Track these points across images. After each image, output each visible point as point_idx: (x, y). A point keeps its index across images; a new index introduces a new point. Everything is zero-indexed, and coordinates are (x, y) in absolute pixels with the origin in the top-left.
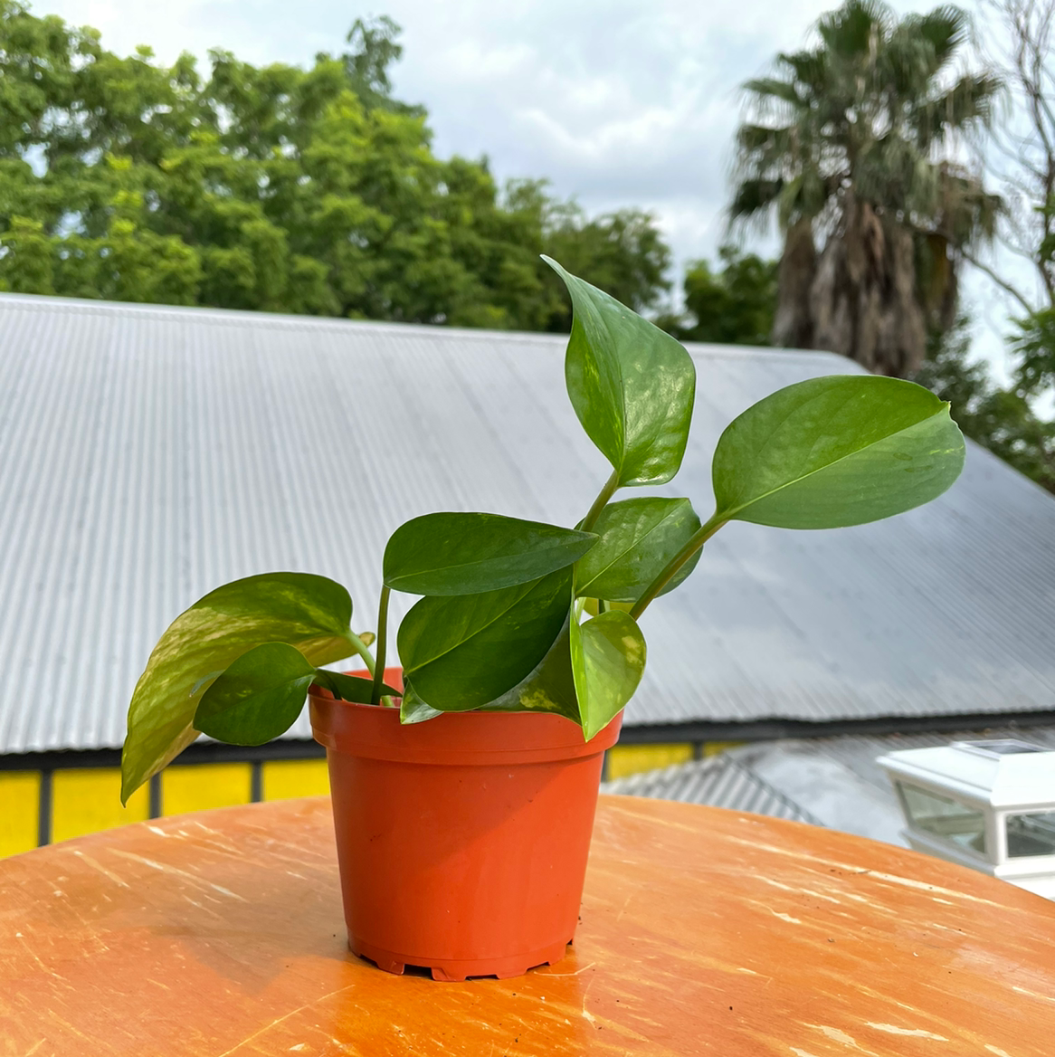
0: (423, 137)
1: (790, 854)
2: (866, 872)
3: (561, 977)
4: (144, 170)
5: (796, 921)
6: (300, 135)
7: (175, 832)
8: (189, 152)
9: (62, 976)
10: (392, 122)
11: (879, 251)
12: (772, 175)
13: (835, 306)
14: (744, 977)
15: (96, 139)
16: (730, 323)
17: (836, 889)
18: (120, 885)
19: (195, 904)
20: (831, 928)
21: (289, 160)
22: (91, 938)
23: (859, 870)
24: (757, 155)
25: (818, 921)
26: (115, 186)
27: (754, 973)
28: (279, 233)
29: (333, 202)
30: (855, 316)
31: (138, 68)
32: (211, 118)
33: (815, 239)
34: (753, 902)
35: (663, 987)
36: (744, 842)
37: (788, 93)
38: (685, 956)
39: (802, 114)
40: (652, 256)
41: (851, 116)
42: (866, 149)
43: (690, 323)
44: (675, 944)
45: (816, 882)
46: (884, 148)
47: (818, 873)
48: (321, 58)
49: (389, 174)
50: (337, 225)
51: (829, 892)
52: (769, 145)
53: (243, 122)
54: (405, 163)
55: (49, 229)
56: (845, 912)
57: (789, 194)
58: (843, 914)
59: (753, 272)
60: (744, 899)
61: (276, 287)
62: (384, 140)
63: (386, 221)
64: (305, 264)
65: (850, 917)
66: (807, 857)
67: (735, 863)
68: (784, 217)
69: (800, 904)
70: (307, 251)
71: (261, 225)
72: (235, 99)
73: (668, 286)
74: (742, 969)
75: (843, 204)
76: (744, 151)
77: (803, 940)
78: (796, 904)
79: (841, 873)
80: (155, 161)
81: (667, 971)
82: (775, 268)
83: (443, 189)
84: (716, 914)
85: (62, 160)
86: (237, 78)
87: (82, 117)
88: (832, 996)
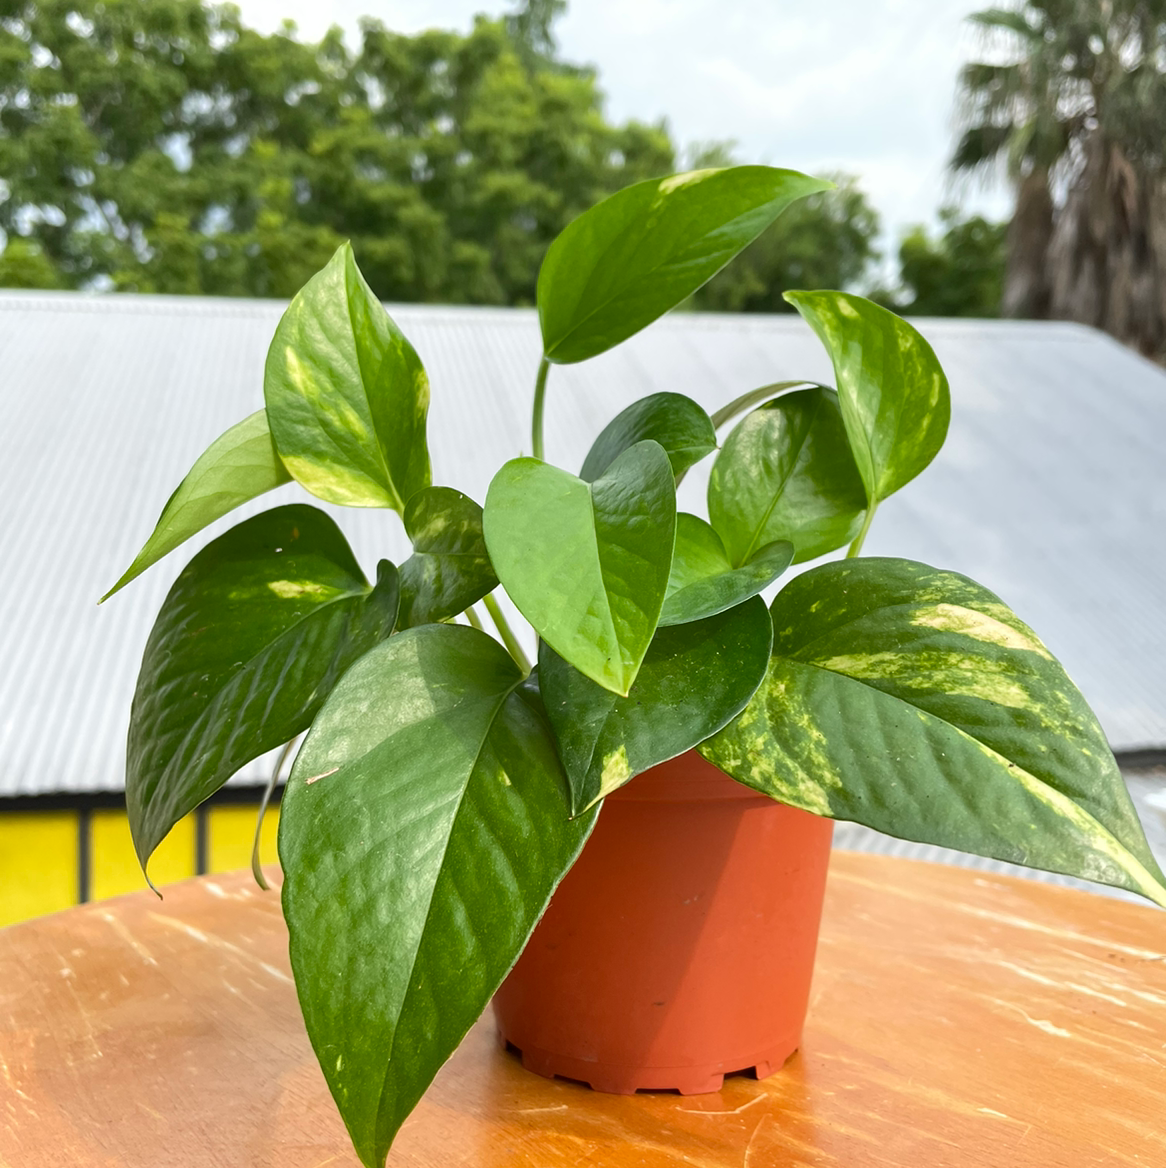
0: (593, 100)
1: (1047, 930)
2: (1161, 959)
3: (714, 1116)
4: (292, 157)
5: (1063, 1033)
6: (459, 106)
7: (236, 890)
8: (340, 133)
9: (28, 1095)
10: (560, 86)
11: (1131, 202)
12: (1000, 118)
13: (1076, 270)
14: (987, 1122)
15: (242, 124)
16: (951, 295)
17: (1118, 983)
18: (146, 963)
19: (233, 990)
20: (1114, 1044)
21: (447, 136)
22: (85, 1038)
23: (1150, 955)
24: (982, 98)
25: (1095, 1033)
26: (261, 175)
27: (1004, 1116)
28: (437, 219)
29: (497, 181)
30: (1103, 280)
31: (283, 44)
32: (362, 95)
33: (1053, 191)
34: (999, 1002)
35: (866, 1137)
36: (983, 913)
37: (1017, 23)
38: (899, 1087)
39: (1035, 48)
40: (860, 224)
41: (1096, 46)
42: (1114, 84)
43: (905, 297)
44: (884, 1065)
45: (1088, 973)
46: (1135, 81)
47: (1088, 959)
48: (479, 20)
49: (556, 144)
50: (501, 206)
51: (1107, 987)
52: (997, 84)
53: (398, 96)
54: (575, 129)
55: (195, 226)
56: (1135, 1020)
57: (1020, 140)
58: (1132, 1023)
59: (979, 236)
60: (985, 997)
61: (436, 277)
62: (553, 106)
63: (553, 198)
64: (467, 251)
65: (1143, 1027)
66: (1072, 935)
67: (971, 943)
68: (1014, 168)
69: (1069, 1008)
70: (469, 236)
71: (417, 211)
72: (387, 72)
73: (877, 257)
74: (986, 1110)
75: (1087, 149)
76: (966, 94)
77: (1075, 1063)
78: (1060, 1007)
79: (1124, 960)
80: (302, 144)
81: (873, 1111)
82: (1005, 230)
83: (616, 160)
84: (945, 1021)
85: (207, 150)
86: (389, 49)
87: (226, 102)
88: (1124, 1157)
